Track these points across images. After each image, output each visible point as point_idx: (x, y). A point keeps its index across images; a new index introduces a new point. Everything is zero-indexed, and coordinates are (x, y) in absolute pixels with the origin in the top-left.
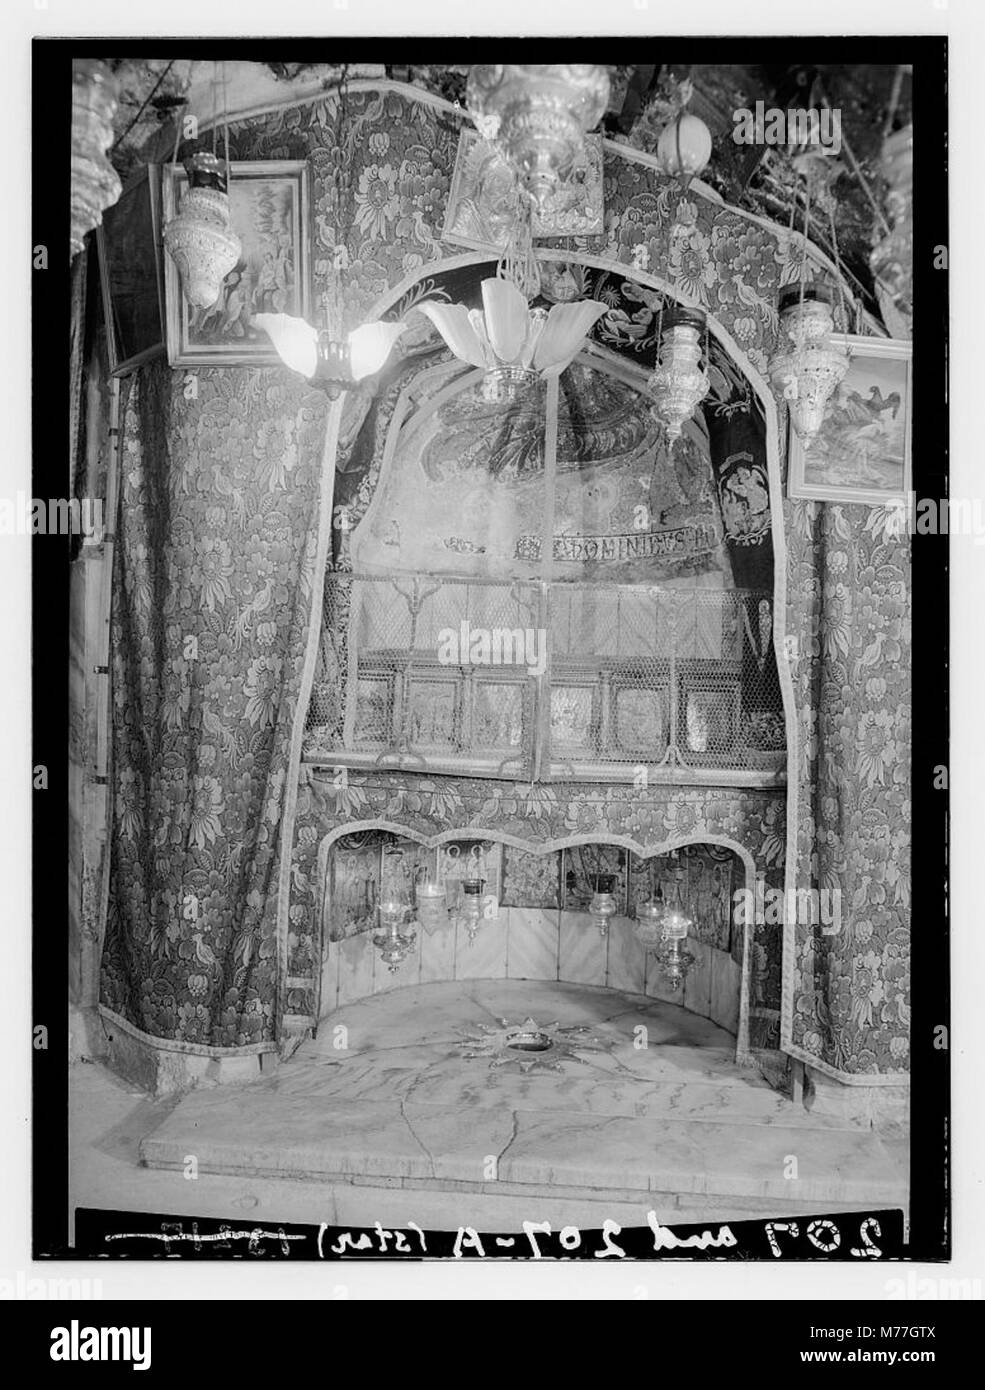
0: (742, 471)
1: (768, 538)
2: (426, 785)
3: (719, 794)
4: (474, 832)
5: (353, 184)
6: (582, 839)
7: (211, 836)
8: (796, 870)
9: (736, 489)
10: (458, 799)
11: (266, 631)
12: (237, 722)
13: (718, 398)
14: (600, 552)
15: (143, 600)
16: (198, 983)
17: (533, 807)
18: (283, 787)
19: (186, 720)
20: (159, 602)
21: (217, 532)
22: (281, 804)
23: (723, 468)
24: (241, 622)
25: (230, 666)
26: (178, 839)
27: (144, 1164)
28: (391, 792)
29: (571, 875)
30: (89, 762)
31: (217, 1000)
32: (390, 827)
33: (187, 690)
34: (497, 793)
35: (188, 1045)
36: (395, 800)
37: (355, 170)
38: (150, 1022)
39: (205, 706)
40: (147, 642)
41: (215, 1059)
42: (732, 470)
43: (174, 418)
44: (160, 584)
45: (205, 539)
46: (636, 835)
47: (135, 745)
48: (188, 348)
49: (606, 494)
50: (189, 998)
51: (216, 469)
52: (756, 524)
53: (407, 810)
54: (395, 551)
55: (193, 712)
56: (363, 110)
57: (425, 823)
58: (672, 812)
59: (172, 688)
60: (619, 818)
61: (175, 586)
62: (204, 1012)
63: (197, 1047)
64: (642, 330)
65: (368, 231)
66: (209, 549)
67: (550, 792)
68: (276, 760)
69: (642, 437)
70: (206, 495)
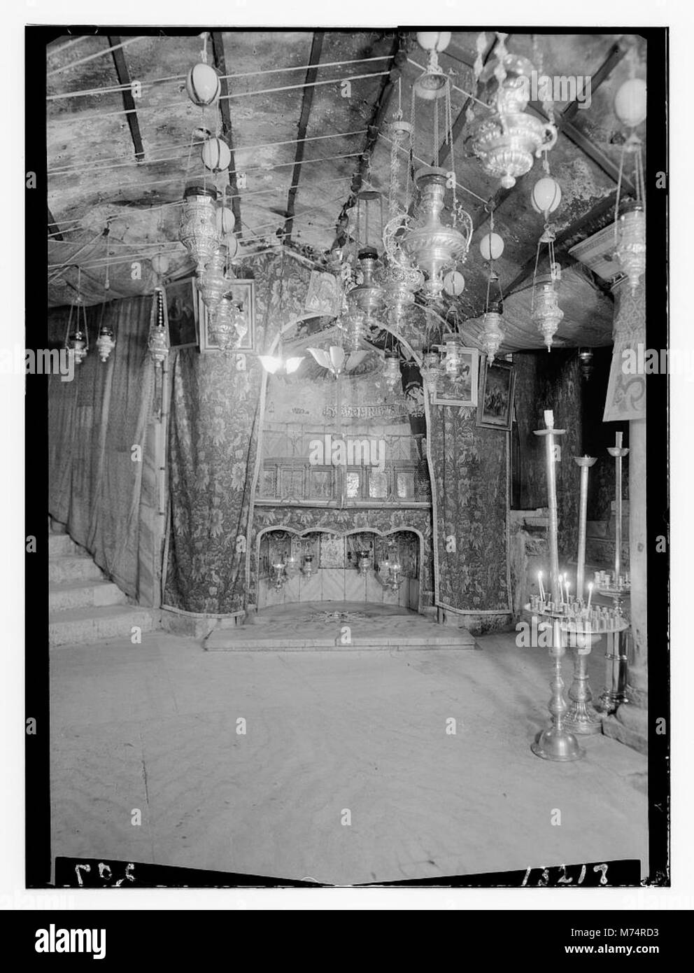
0: (415, 388)
1: (424, 414)
2: (299, 511)
3: (409, 511)
4: (318, 529)
5: (270, 286)
6: (360, 530)
7: (219, 533)
8: (437, 537)
9: (412, 395)
10: (311, 516)
11: (240, 454)
12: (229, 489)
13: (405, 359)
14: (359, 414)
15: (187, 441)
16: (213, 590)
17: (341, 518)
18: (248, 513)
19: (207, 488)
20: (194, 443)
21: (220, 416)
22: (248, 519)
23: (407, 387)
24: (229, 450)
25: (225, 467)
26: (205, 534)
27: (206, 650)
28: (285, 515)
29: (349, 554)
30: (157, 506)
31: (221, 596)
32: (284, 528)
33: (208, 477)
34: (327, 513)
35: (209, 615)
36: (287, 518)
37: (271, 281)
38: (192, 607)
39: (216, 482)
40: (189, 457)
41: (219, 620)
42: (411, 388)
43: (200, 372)
44: (195, 436)
45: (215, 418)
46: (379, 528)
47: (183, 499)
48: (208, 346)
49: (361, 389)
50: (210, 596)
51: (218, 392)
52: (420, 409)
53: (291, 522)
54: (272, 414)
55: (211, 484)
56: (274, 259)
57: (299, 526)
58: (393, 519)
59: (201, 476)
60: (373, 521)
61: (202, 436)
62: (216, 601)
63: (213, 615)
64: (376, 336)
65: (276, 305)
66: (216, 422)
67: (346, 512)
68: (246, 502)
69: (376, 367)
70: (215, 402)
